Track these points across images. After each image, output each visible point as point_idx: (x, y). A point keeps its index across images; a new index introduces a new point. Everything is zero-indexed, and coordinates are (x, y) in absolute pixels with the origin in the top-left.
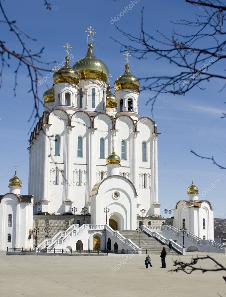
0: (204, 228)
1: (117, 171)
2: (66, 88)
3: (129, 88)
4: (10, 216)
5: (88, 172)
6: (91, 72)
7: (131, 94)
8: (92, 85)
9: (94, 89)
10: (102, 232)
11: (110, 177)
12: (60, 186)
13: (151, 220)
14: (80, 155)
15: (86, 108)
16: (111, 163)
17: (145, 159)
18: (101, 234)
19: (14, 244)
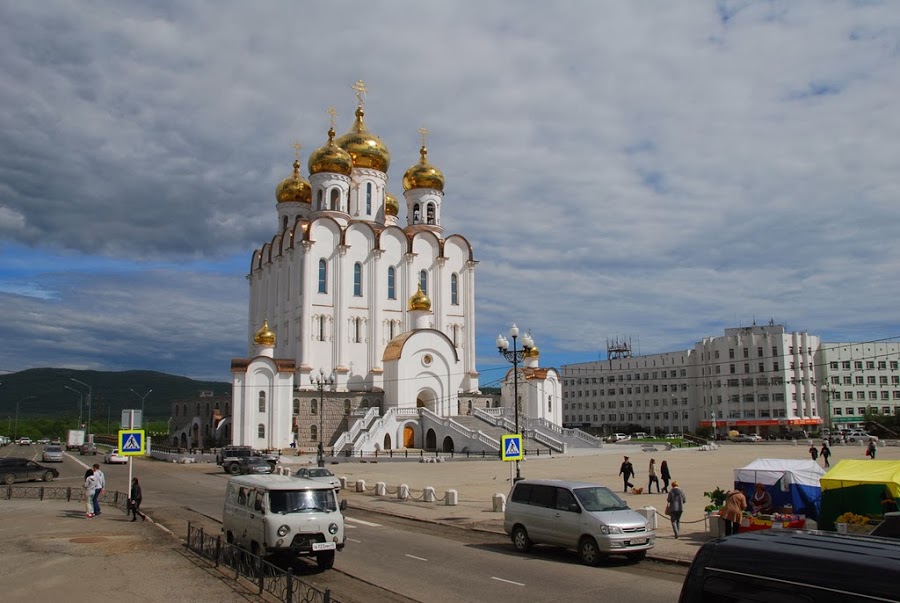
0: (550, 411)
1: (425, 321)
2: (333, 182)
3: (429, 187)
4: (262, 394)
5: (370, 322)
6: (363, 156)
7: (433, 196)
8: (367, 177)
9: (369, 185)
10: (417, 420)
11: (416, 331)
12: (328, 344)
13: (471, 399)
14: (358, 292)
15: (357, 215)
16: (416, 309)
17: (455, 301)
18: (417, 423)
19: (271, 439)
